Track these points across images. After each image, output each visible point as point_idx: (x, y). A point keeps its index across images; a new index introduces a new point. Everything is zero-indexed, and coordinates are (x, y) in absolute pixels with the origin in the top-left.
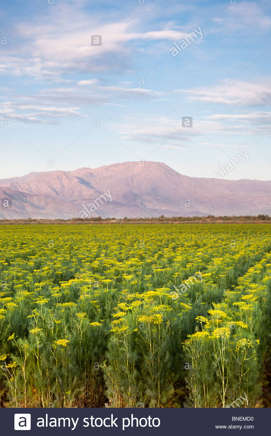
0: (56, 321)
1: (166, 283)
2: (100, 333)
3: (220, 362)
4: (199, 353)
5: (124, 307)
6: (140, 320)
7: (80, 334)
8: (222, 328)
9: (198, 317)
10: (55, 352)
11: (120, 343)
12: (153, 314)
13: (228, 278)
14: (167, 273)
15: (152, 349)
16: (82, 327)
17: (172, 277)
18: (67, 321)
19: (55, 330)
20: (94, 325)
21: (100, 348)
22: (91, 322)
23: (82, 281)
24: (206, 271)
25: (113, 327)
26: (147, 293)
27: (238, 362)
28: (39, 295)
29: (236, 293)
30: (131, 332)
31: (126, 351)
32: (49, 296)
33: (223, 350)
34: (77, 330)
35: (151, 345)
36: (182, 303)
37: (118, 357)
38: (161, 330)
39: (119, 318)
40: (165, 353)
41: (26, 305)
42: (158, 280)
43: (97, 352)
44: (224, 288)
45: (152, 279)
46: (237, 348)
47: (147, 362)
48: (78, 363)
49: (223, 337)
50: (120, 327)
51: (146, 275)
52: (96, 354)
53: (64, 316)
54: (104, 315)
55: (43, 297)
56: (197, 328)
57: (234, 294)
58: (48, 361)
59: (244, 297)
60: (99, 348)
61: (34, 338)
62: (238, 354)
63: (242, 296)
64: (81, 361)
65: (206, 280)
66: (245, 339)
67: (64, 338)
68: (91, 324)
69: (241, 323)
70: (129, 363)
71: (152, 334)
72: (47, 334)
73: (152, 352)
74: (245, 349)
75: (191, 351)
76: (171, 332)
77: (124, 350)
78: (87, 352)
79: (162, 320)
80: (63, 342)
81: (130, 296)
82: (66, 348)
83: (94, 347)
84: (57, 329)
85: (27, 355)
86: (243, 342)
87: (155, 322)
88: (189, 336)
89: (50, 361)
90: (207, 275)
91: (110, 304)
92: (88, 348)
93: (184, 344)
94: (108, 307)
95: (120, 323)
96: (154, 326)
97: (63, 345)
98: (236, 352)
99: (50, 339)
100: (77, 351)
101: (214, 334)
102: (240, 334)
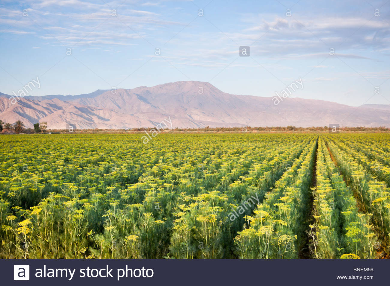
0: (126, 220)
1: (215, 185)
2: (163, 229)
3: (265, 254)
4: (247, 247)
5: (184, 208)
6: (198, 219)
7: (147, 230)
8: (266, 226)
9: (245, 216)
10: (127, 245)
11: (181, 238)
12: (208, 215)
13: (267, 181)
14: (215, 177)
15: (208, 243)
16: (149, 225)
17: (220, 180)
18: (136, 219)
19: (125, 227)
20: (158, 223)
21: (164, 242)
22: (156, 220)
23: (145, 185)
24: (248, 175)
25: (175, 225)
26: (201, 195)
27: (280, 254)
28: (110, 197)
29: (275, 195)
30: (190, 230)
31: (186, 245)
32: (119, 197)
33: (267, 244)
34: (145, 227)
35: (207, 240)
36: (230, 204)
37: (179, 250)
38: (215, 227)
39: (179, 218)
40: (219, 246)
41: (100, 206)
42: (208, 183)
43: (161, 245)
44: (263, 190)
45: (203, 182)
46: (279, 242)
47: (204, 253)
48: (145, 254)
49: (267, 233)
50: (181, 225)
51: (199, 179)
52: (160, 247)
53: (133, 215)
54: (166, 213)
55: (114, 198)
56: (244, 226)
57: (273, 196)
58: (121, 253)
59: (282, 199)
60: (162, 242)
61: (109, 234)
62: (279, 247)
63: (281, 197)
64: (148, 252)
65: (249, 183)
66: (286, 235)
67: (134, 234)
68: (156, 222)
69: (280, 221)
70: (188, 254)
71: (207, 231)
72: (119, 230)
73: (208, 246)
74: (285, 243)
75: (240, 245)
76: (223, 229)
77: (185, 244)
78: (153, 245)
79: (216, 219)
80: (133, 237)
81: (187, 198)
82: (135, 243)
83: (158, 241)
84: (128, 226)
85: (103, 248)
86: (284, 237)
87: (210, 221)
88: (239, 233)
89: (122, 253)
90: (249, 178)
91: (170, 205)
92: (153, 241)
93: (235, 240)
94: (169, 207)
95: (181, 221)
96: (209, 224)
97: (133, 240)
98: (278, 245)
99: (122, 234)
100: (145, 245)
101: (260, 231)
102: (282, 231)
